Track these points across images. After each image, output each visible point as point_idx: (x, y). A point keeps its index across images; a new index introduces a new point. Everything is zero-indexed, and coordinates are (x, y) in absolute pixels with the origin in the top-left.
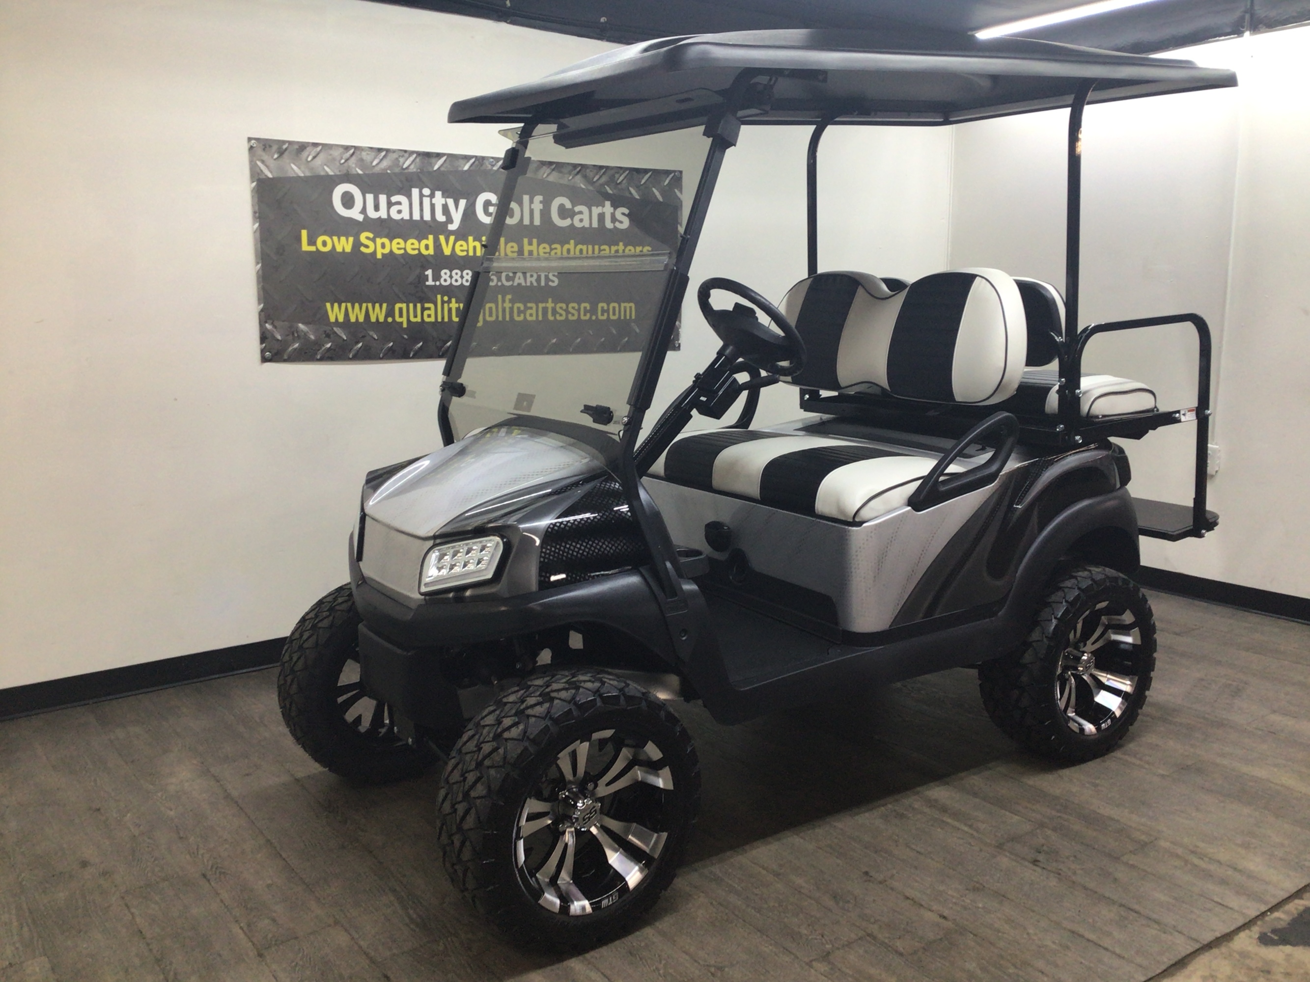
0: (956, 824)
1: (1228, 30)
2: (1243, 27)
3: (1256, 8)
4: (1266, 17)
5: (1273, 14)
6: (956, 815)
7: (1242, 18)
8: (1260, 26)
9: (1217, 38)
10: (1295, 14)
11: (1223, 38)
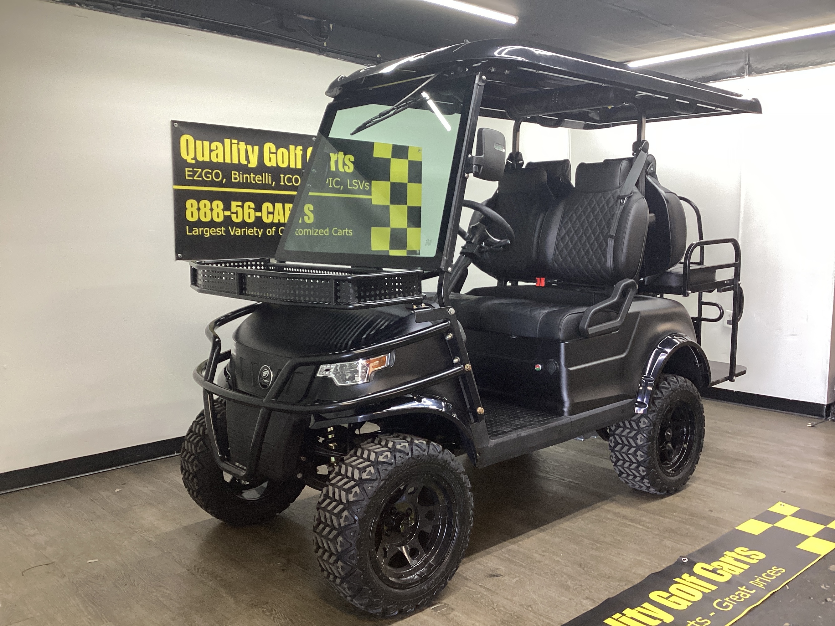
0: (634, 524)
1: (735, 75)
2: (744, 73)
3: (751, 62)
4: (756, 68)
5: (759, 66)
6: (632, 520)
7: (743, 68)
8: (753, 73)
9: (729, 79)
10: (773, 67)
11: (732, 78)
